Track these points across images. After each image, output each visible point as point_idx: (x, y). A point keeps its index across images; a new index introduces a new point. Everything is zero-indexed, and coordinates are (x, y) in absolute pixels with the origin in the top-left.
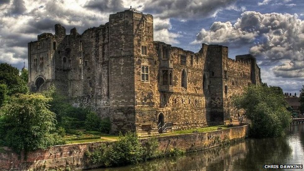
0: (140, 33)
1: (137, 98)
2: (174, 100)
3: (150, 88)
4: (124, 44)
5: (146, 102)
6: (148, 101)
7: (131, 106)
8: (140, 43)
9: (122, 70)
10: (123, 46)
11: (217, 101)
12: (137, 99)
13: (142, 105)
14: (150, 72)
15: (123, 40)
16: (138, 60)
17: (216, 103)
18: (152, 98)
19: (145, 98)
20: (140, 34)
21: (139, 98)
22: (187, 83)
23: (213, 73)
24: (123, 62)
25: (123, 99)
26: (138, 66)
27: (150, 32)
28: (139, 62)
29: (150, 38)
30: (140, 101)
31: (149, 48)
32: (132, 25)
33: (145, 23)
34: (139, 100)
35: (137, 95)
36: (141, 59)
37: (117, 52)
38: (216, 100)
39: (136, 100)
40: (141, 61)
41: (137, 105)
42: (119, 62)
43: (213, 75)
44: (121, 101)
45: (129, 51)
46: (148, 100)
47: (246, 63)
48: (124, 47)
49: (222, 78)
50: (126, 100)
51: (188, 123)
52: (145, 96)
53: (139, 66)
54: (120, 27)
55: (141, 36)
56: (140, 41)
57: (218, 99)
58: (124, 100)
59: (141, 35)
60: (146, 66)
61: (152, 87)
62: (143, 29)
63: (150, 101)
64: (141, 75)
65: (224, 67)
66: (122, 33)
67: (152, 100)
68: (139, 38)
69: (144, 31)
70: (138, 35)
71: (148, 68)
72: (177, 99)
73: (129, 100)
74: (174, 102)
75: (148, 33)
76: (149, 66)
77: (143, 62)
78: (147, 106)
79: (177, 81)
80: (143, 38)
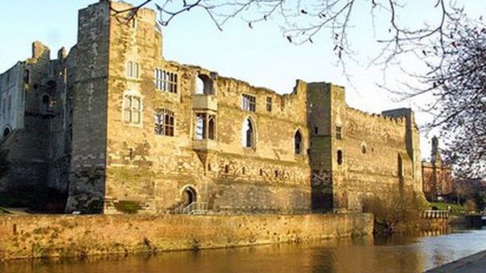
0: (126, 38)
1: (113, 151)
2: (223, 167)
3: (143, 136)
4: (95, 58)
5: (133, 161)
6: (138, 158)
7: (100, 165)
8: (123, 56)
9: (90, 102)
10: (94, 61)
11: (322, 176)
12: (110, 152)
13: (123, 165)
14: (145, 107)
15: (95, 51)
16: (118, 86)
17: (320, 179)
18: (147, 154)
19: (131, 153)
20: (124, 40)
21: (118, 153)
22: (257, 141)
23: (316, 129)
24: (93, 89)
25: (90, 153)
26: (116, 96)
27: (147, 39)
28: (121, 88)
29: (146, 48)
30: (119, 158)
31: (145, 67)
33: (136, 22)
34: (116, 155)
35: (112, 146)
36: (124, 84)
37: (85, 72)
38: (321, 174)
39: (110, 155)
40: (123, 86)
41: (112, 165)
42: (87, 90)
43: (316, 132)
44: (86, 158)
45: (102, 69)
46: (137, 156)
47: (393, 119)
48: (95, 63)
49: (330, 136)
50: (93, 156)
51: (256, 209)
52: (131, 149)
53: (118, 95)
54: (92, 30)
55: (127, 44)
56: (125, 52)
57: (325, 171)
58: (91, 156)
59: (126, 42)
61: (148, 134)
62: (132, 32)
63: (142, 159)
64: (123, 111)
65: (335, 118)
66: (94, 38)
67: (146, 157)
68: (122, 47)
69: (133, 36)
70: (120, 42)
71: (141, 100)
72: (231, 166)
73: (99, 155)
74: (224, 170)
75: (143, 40)
76: (142, 97)
77: (129, 90)
78: (134, 166)
79: (233, 136)
80: (131, 47)
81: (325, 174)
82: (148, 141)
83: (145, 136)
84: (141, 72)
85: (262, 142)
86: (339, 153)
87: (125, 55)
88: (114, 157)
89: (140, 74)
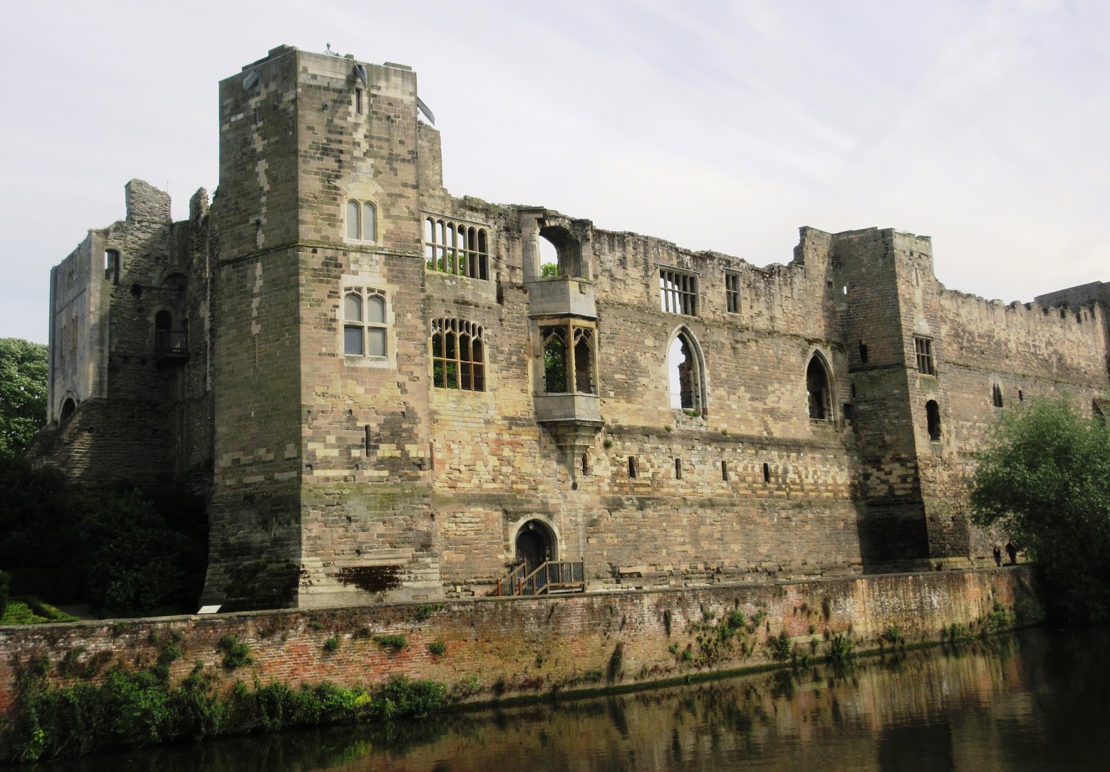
0: (340, 142)
1: (320, 437)
2: (622, 464)
3: (398, 391)
4: (264, 199)
5: (373, 459)
6: (386, 450)
7: (286, 475)
8: (336, 188)
9: (255, 313)
10: (262, 205)
11: (890, 473)
12: (312, 440)
13: (346, 473)
14: (398, 316)
15: (263, 181)
16: (326, 264)
17: (883, 482)
18: (412, 438)
19: (368, 439)
20: (334, 146)
21: (331, 439)
22: (708, 389)
23: (864, 350)
24: (262, 277)
25: (258, 446)
26: (321, 291)
27: (395, 141)
28: (332, 268)
29: (395, 165)
30: (335, 453)
31: (394, 212)
32: (292, 108)
33: (365, 99)
34: (327, 446)
35: (316, 423)
36: (341, 259)
37: (240, 238)
38: (887, 469)
39: (311, 446)
40: (339, 266)
41: (317, 473)
42: (247, 281)
43: (864, 357)
44: (250, 459)
45: (282, 223)
46: (382, 446)
47: (1068, 313)
48: (264, 209)
52: (367, 428)
53: (327, 288)
54: (253, 127)
55: (343, 157)
56: (337, 177)
57: (897, 460)
58: (262, 451)
59: (341, 152)
60: (370, 290)
61: (410, 386)
62: (356, 126)
63: (398, 453)
64: (341, 330)
65: (911, 318)
66: (260, 149)
67: (408, 447)
68: (330, 163)
69: (359, 136)
70: (325, 151)
71: (388, 298)
72: (642, 460)
73: (281, 447)
74: (625, 470)
75: (385, 145)
76: (391, 290)
77: (355, 273)
78: (376, 473)
79: (643, 380)
80: (355, 163)
81: (897, 465)
82: (412, 404)
83: (404, 391)
84: (384, 226)
85: (721, 392)
86: (932, 407)
87: (338, 183)
88: (320, 451)
89: (381, 231)
